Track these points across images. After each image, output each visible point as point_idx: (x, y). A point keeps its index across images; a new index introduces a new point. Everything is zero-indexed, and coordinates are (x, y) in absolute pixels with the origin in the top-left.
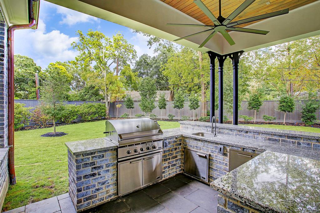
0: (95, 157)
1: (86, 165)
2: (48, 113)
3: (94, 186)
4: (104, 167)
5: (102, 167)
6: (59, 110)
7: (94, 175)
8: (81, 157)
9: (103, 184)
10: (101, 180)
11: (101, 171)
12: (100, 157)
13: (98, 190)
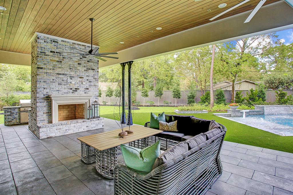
0: (12, 110)
1: (8, 112)
2: (3, 100)
3: (11, 118)
4: (15, 113)
5: (14, 113)
6: (10, 98)
7: (11, 115)
8: (6, 109)
9: (15, 118)
10: (13, 117)
11: (14, 114)
12: (13, 110)
13: (12, 120)
